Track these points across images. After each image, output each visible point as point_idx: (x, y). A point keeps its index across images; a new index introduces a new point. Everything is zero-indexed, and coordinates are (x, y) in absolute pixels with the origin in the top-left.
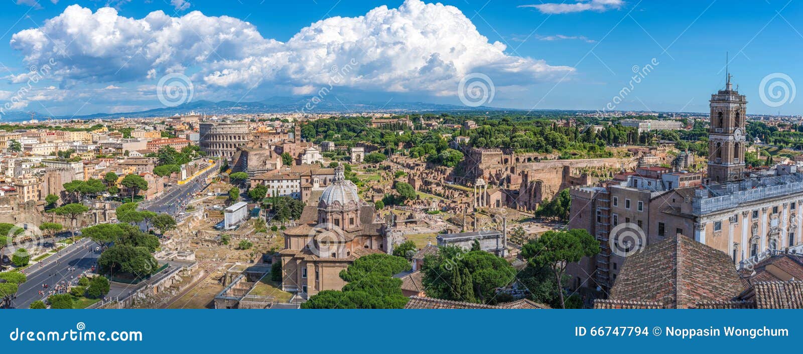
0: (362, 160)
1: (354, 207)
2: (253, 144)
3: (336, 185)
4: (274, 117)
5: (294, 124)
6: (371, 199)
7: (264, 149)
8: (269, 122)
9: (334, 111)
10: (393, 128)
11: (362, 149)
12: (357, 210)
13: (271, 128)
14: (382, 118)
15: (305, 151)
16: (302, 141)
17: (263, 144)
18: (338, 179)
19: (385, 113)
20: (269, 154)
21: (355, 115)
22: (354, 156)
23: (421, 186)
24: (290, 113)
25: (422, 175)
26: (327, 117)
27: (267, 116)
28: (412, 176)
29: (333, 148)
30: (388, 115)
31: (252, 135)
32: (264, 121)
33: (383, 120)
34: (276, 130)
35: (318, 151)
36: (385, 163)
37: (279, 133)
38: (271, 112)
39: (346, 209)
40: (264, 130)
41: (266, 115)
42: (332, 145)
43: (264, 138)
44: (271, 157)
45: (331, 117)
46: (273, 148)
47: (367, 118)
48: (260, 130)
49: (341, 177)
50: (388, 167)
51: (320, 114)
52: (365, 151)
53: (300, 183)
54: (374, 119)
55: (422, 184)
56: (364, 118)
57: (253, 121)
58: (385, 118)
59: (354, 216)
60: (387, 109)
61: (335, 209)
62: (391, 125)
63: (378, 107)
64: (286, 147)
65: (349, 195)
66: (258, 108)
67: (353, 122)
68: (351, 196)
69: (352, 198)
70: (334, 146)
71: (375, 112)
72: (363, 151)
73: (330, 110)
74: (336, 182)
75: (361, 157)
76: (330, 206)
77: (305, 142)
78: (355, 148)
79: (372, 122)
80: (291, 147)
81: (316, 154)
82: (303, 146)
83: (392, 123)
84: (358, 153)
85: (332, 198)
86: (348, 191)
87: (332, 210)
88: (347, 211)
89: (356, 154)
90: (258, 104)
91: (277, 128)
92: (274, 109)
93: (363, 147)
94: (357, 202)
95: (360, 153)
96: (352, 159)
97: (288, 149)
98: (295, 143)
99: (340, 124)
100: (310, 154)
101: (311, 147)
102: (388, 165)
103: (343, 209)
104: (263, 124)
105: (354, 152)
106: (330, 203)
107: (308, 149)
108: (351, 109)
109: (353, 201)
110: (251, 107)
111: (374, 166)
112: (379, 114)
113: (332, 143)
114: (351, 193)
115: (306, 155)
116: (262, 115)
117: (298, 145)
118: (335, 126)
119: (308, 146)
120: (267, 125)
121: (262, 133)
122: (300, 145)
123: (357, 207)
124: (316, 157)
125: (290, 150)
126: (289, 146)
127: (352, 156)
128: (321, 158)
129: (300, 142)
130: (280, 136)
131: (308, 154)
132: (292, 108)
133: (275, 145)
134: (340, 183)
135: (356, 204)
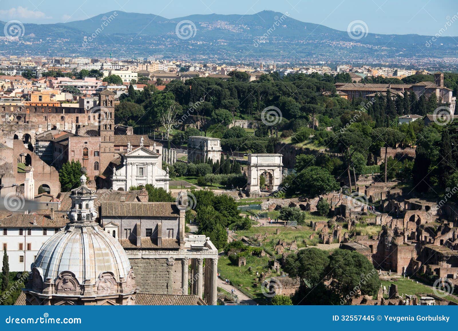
0: (275, 189)
8: (67, 81)
11: (277, 159)
13: (70, 96)
15: (123, 158)
16: (119, 131)
18: (79, 215)
22: (255, 176)
23: (412, 263)
25: (420, 233)
28: (391, 233)
29: (218, 156)
35: (156, 161)
36: (332, 200)
39: (89, 293)
40: (46, 99)
42: (214, 148)
43: (36, 120)
49: (85, 214)
50: (342, 211)
52: (287, 164)
55: (415, 256)
60: (424, 56)
61: (63, 292)
62: (389, 100)
63: (397, 51)
64: (74, 145)
65: (101, 258)
66: (67, 42)
67: (285, 89)
68: (108, 261)
69: (109, 267)
70: (220, 149)
71: (387, 64)
72: (282, 164)
73: (263, 56)
74: (72, 226)
75: (275, 179)
76: (52, 286)
77: (133, 134)
78: (257, 156)
79: (339, 89)
80: (88, 146)
81: (150, 167)
82: (120, 144)
83: (392, 95)
84: (266, 168)
85: (58, 263)
86: (100, 249)
87: (54, 294)
88: (94, 298)
89: (260, 173)
90: (67, 32)
91: (85, 95)
92: (109, 48)
93: (279, 155)
94: (121, 278)
95: (273, 170)
96: (249, 184)
97: (79, 152)
98: (99, 135)
99: (249, 91)
100: (135, 167)
101: (138, 149)
102: (340, 204)
103: (83, 295)
104: (51, 86)
105: (256, 166)
106: (52, 278)
107: (130, 153)
108: (321, 55)
109: (112, 274)
110: (48, 39)
111: (305, 204)
112: (384, 69)
113: (213, 142)
114: (107, 255)
115: (125, 167)
116: (67, 60)
117: (107, 142)
118: (237, 97)
119: (129, 146)
120: (62, 86)
121: (38, 109)
122: (111, 142)
123: (122, 291)
124: (150, 174)
125: (86, 154)
126: (82, 144)
127: (250, 178)
128: (164, 178)
129: (112, 133)
130: (77, 118)
131: (128, 167)
132: (157, 45)
133: (50, 139)
134: (81, 228)
135: (119, 282)
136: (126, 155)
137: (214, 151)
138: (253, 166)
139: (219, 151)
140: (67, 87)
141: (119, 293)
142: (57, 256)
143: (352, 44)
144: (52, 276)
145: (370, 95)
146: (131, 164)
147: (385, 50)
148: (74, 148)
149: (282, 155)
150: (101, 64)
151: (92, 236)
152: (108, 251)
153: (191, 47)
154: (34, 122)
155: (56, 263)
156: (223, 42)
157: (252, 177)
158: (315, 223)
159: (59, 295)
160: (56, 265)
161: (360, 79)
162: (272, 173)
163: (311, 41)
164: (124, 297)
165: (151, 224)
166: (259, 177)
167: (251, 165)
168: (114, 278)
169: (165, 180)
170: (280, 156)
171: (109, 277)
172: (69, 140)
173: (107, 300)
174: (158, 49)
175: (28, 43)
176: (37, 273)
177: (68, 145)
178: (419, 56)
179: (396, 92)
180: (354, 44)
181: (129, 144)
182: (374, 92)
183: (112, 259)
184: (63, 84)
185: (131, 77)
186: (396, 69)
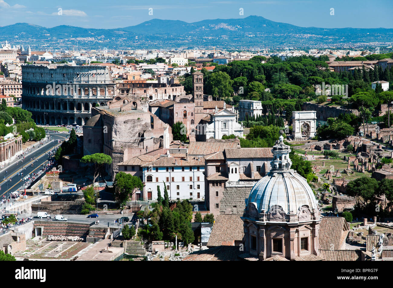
0: (312, 135)
1: (308, 219)
2: (121, 102)
3: (277, 178)
4: (153, 56)
5: (189, 69)
6: (330, 205)
7: (142, 112)
8: (145, 66)
9: (258, 46)
10: (368, 78)
11: (312, 115)
12: (313, 225)
13: (149, 76)
14: (345, 59)
15: (212, 117)
16: (206, 99)
17: (138, 102)
18: (280, 165)
19: (352, 49)
20: (149, 121)
21: (297, 54)
22: (298, 126)
24: (180, 49)
26: (246, 56)
27: (141, 53)
29: (260, 113)
30: (357, 54)
31: (118, 88)
32: (137, 62)
33: (349, 63)
34: (159, 79)
35: (234, 118)
36: (355, 141)
37: (164, 85)
38: (147, 48)
39: (293, 221)
40: (137, 78)
41: (139, 52)
42: (257, 108)
43: (139, 92)
44: (152, 127)
45: (255, 57)
46: (154, 110)
47: (320, 58)
48: (130, 79)
49: (284, 163)
50: (363, 148)
51: (234, 51)
52: (318, 119)
53: (205, 174)
54: (332, 60)
56: (313, 59)
57: (116, 62)
58: (353, 59)
59: (307, 233)
60: (356, 42)
61: (273, 220)
62: (364, 71)
63: (339, 39)
64: (178, 109)
65: (299, 195)
66: (124, 40)
67: (295, 66)
68: (304, 197)
69: (305, 201)
70: (262, 108)
71: (334, 47)
72: (316, 118)
73: (251, 45)
74: (275, 172)
75: (311, 128)
76: (265, 216)
77: (212, 100)
78: (299, 113)
79: (329, 65)
80: (186, 109)
81: (230, 123)
82: (207, 107)
83: (366, 68)
84: (305, 121)
85: (269, 200)
86: (298, 189)
87: (268, 222)
88: (297, 224)
89: (301, 124)
90: (124, 34)
91: (160, 75)
92: (152, 43)
93: (314, 111)
94: (313, 209)
95: (310, 122)
96: (294, 132)
97: (181, 114)
98: (194, 102)
99: (272, 69)
100: (220, 123)
101: (222, 110)
102: (361, 143)
103: (289, 221)
104: (136, 69)
105: (299, 120)
106: (265, 210)
107: (217, 113)
108: (289, 43)
109: (307, 206)
110: (112, 38)
111: (335, 144)
112: (341, 51)
113: (257, 104)
114: (303, 193)
115: (213, 123)
116: (132, 52)
117: (199, 107)
118: (263, 73)
119: (216, 109)
120: (142, 69)
121: (135, 85)
122: (201, 106)
123: (314, 219)
124: (230, 127)
125: (185, 115)
126: (182, 108)
127: (295, 128)
128: (239, 129)
129: (202, 100)
130: (165, 90)
131: (216, 122)
132: (183, 40)
133: (159, 105)
134: (282, 174)
135: (312, 212)
136: (215, 115)
137: (257, 110)
138: (296, 120)
139: (261, 110)
140: (145, 70)
141: (313, 220)
142: (267, 194)
143: (309, 35)
144: (265, 209)
145: (351, 69)
146: (218, 121)
147: (331, 39)
148: (178, 111)
149: (316, 112)
150: (157, 54)
151: (291, 179)
152: (303, 190)
153: (205, 41)
154: (138, 94)
155: (268, 199)
156: (225, 37)
157: (296, 127)
158: (348, 158)
159: (271, 222)
160: (267, 200)
161: (335, 58)
162: (309, 124)
163: (282, 35)
164: (317, 223)
165: (260, 163)
166: (301, 127)
167: (295, 119)
168: (309, 209)
169: (240, 131)
170: (314, 113)
171: (305, 209)
172: (174, 105)
173: (305, 225)
174: (184, 43)
175: (101, 41)
176: (253, 206)
177: (173, 109)
178: (353, 42)
179: (368, 66)
180: (310, 35)
181: (216, 107)
182: (353, 67)
183: (306, 196)
184: (143, 68)
185: (183, 62)
186: (348, 51)
